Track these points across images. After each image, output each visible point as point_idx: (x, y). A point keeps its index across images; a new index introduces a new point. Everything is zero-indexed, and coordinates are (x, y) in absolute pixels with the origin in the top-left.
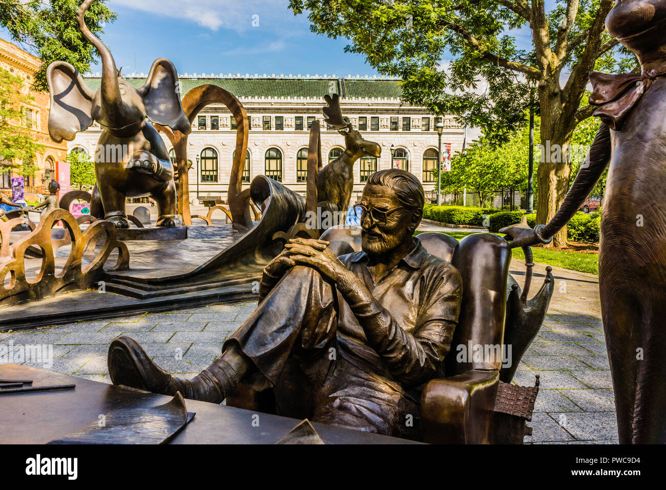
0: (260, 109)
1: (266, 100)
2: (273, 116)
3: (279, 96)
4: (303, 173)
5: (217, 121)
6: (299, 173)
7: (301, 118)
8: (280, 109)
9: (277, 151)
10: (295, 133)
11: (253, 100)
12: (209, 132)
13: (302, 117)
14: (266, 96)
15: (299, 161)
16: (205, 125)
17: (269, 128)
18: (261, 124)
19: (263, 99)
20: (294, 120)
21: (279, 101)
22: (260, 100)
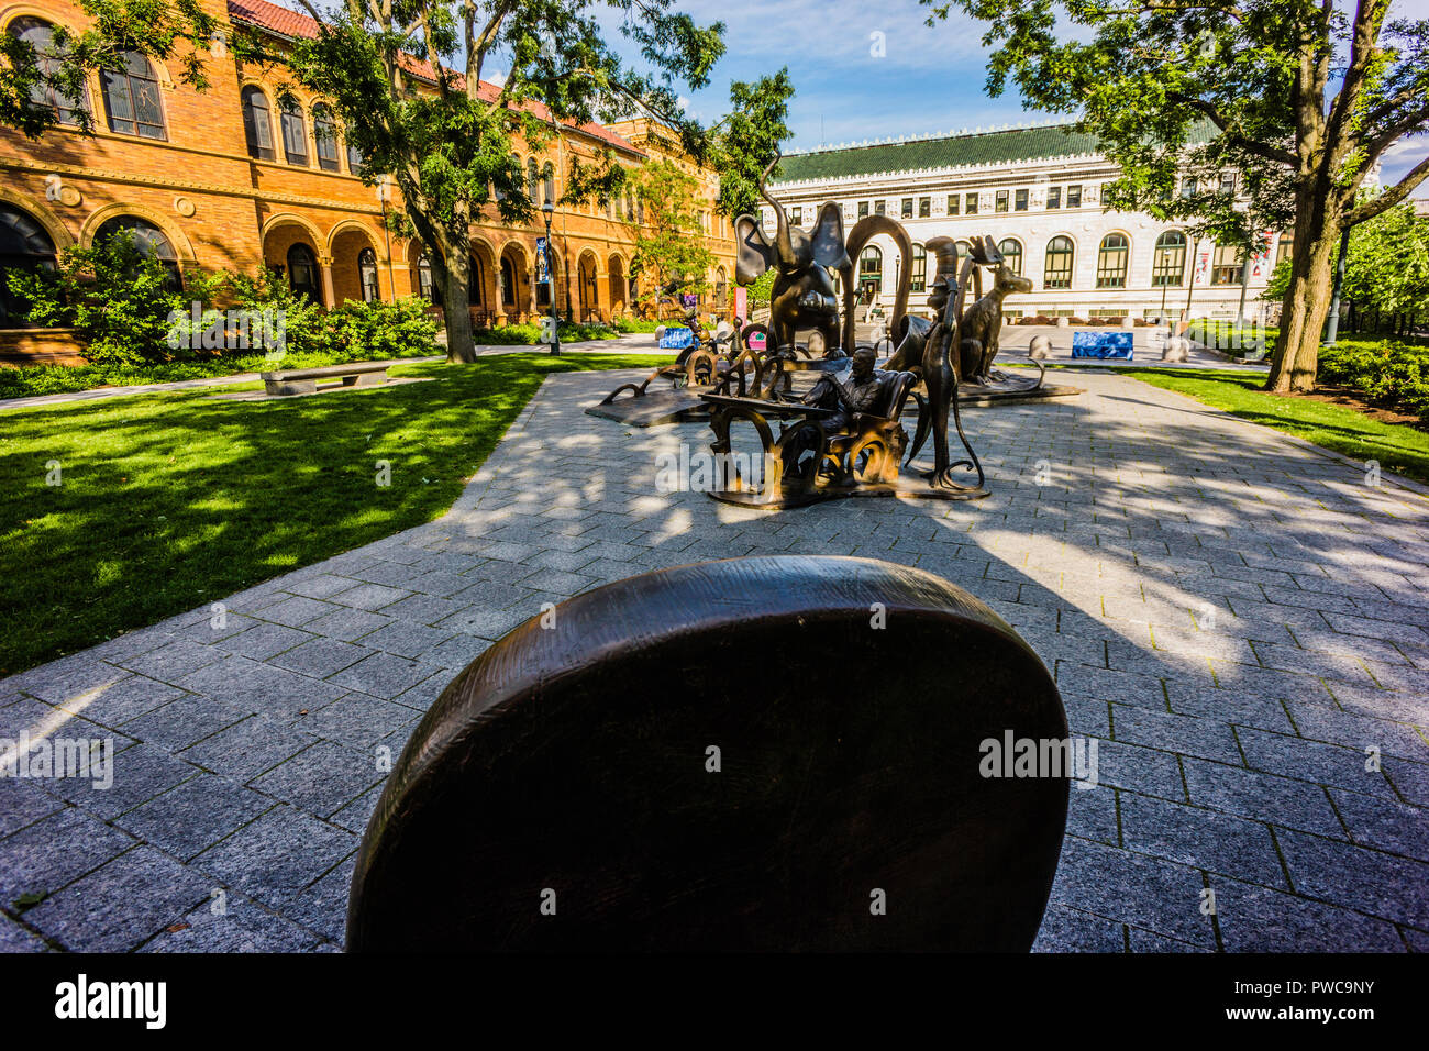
0: (993, 181)
1: (1004, 167)
2: (1013, 189)
3: (1024, 158)
4: (1055, 274)
5: (927, 204)
6: (1049, 274)
7: (1057, 189)
8: (1024, 178)
9: (1016, 242)
10: (1046, 213)
11: (983, 169)
12: (916, 222)
13: (1059, 188)
14: (1004, 160)
15: (1050, 256)
16: (911, 211)
17: (1006, 209)
18: (993, 203)
19: (998, 165)
20: (1046, 193)
21: (1024, 165)
22: (994, 168)
